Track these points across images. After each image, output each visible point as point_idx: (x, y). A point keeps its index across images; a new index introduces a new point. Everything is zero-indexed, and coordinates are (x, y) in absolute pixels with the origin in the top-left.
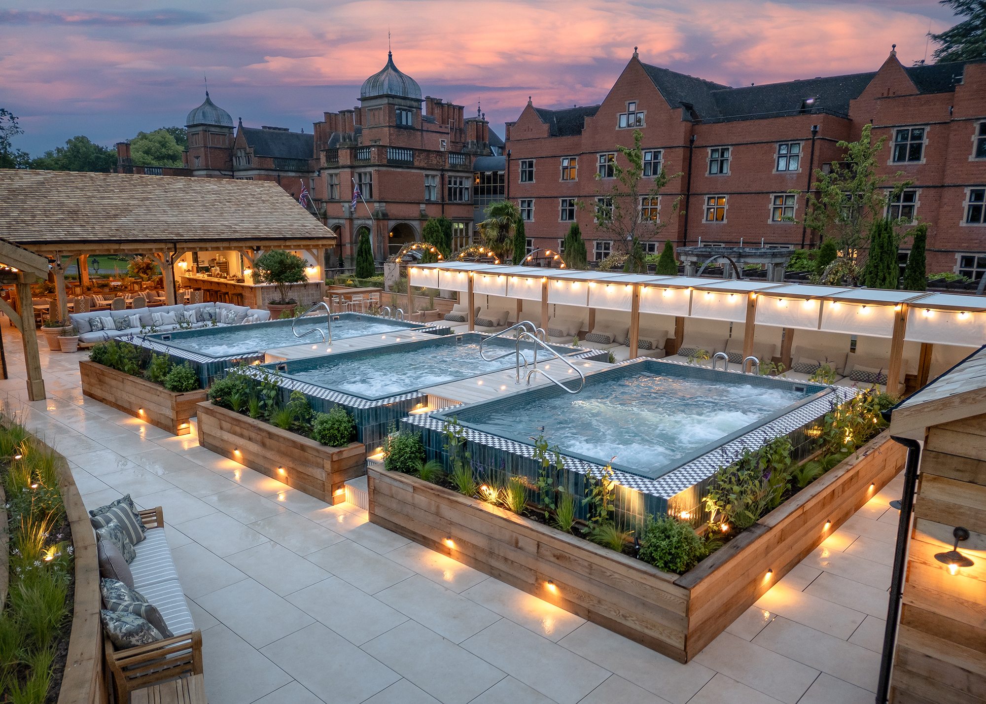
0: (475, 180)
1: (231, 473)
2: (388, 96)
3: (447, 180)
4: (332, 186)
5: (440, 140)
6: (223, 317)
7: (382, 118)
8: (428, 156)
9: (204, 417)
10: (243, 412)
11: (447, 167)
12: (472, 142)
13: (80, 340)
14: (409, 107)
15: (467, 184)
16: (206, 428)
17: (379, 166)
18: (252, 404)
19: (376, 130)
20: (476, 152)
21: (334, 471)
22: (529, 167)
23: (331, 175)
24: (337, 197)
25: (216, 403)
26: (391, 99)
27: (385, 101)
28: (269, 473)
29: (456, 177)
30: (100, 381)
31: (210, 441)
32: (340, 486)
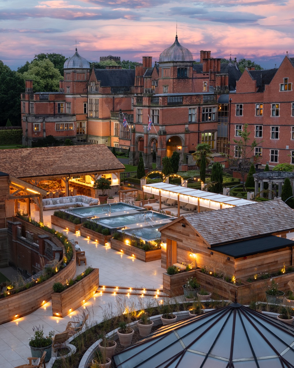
0: (219, 108)
1: (87, 241)
2: (173, 62)
3: (202, 110)
4: (139, 115)
5: (203, 82)
6: (84, 201)
7: (169, 74)
8: (191, 98)
9: (82, 230)
10: (90, 229)
11: (202, 103)
12: (218, 87)
13: (44, 208)
14: (186, 66)
15: (215, 110)
16: (82, 232)
17: (163, 107)
18: (91, 227)
19: (166, 80)
20: (220, 92)
21: (105, 240)
22: (240, 108)
23: (139, 109)
24: (141, 121)
25: (84, 227)
26: (175, 63)
27: (172, 64)
28: (94, 241)
29: (207, 108)
30: (57, 220)
31: (83, 234)
32: (107, 242)
